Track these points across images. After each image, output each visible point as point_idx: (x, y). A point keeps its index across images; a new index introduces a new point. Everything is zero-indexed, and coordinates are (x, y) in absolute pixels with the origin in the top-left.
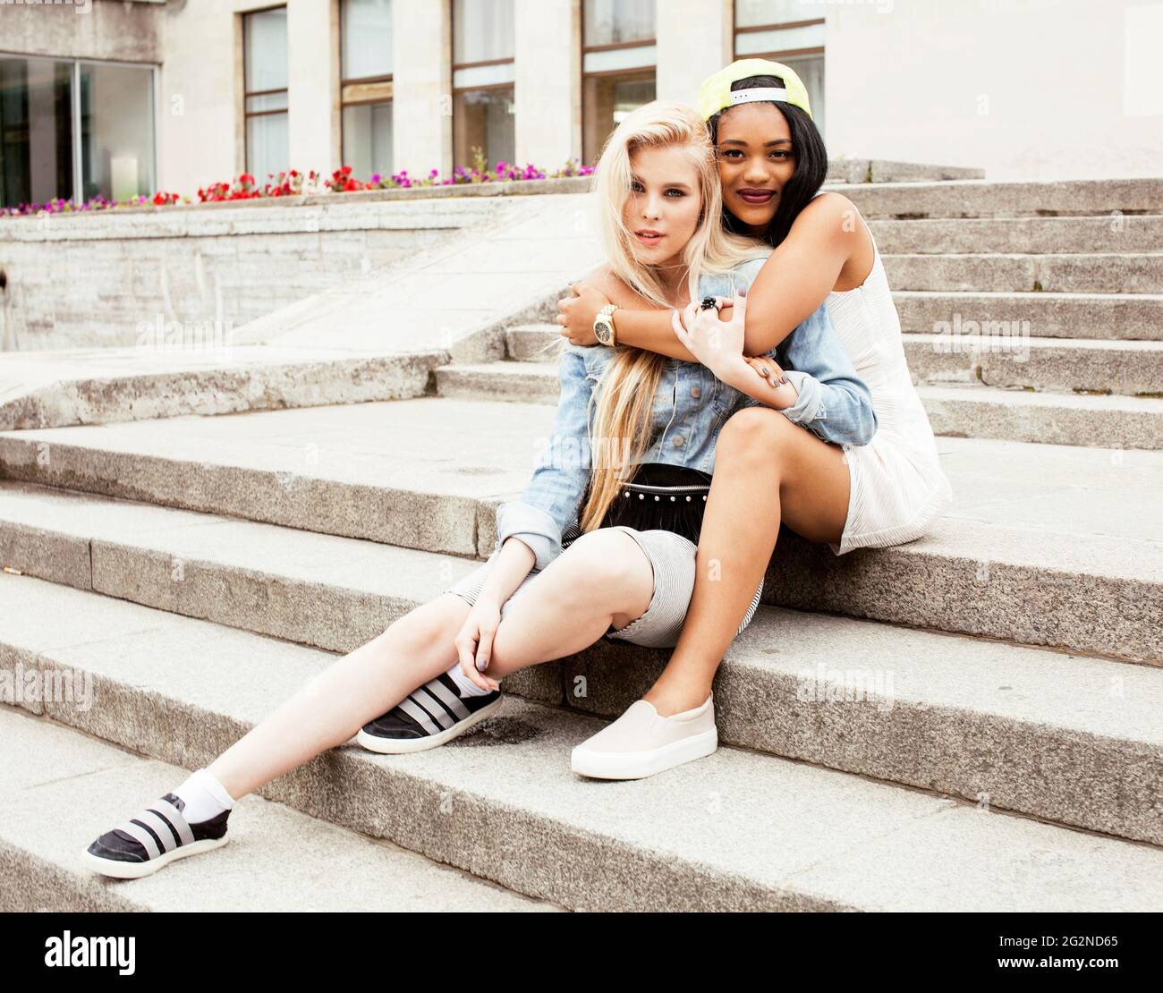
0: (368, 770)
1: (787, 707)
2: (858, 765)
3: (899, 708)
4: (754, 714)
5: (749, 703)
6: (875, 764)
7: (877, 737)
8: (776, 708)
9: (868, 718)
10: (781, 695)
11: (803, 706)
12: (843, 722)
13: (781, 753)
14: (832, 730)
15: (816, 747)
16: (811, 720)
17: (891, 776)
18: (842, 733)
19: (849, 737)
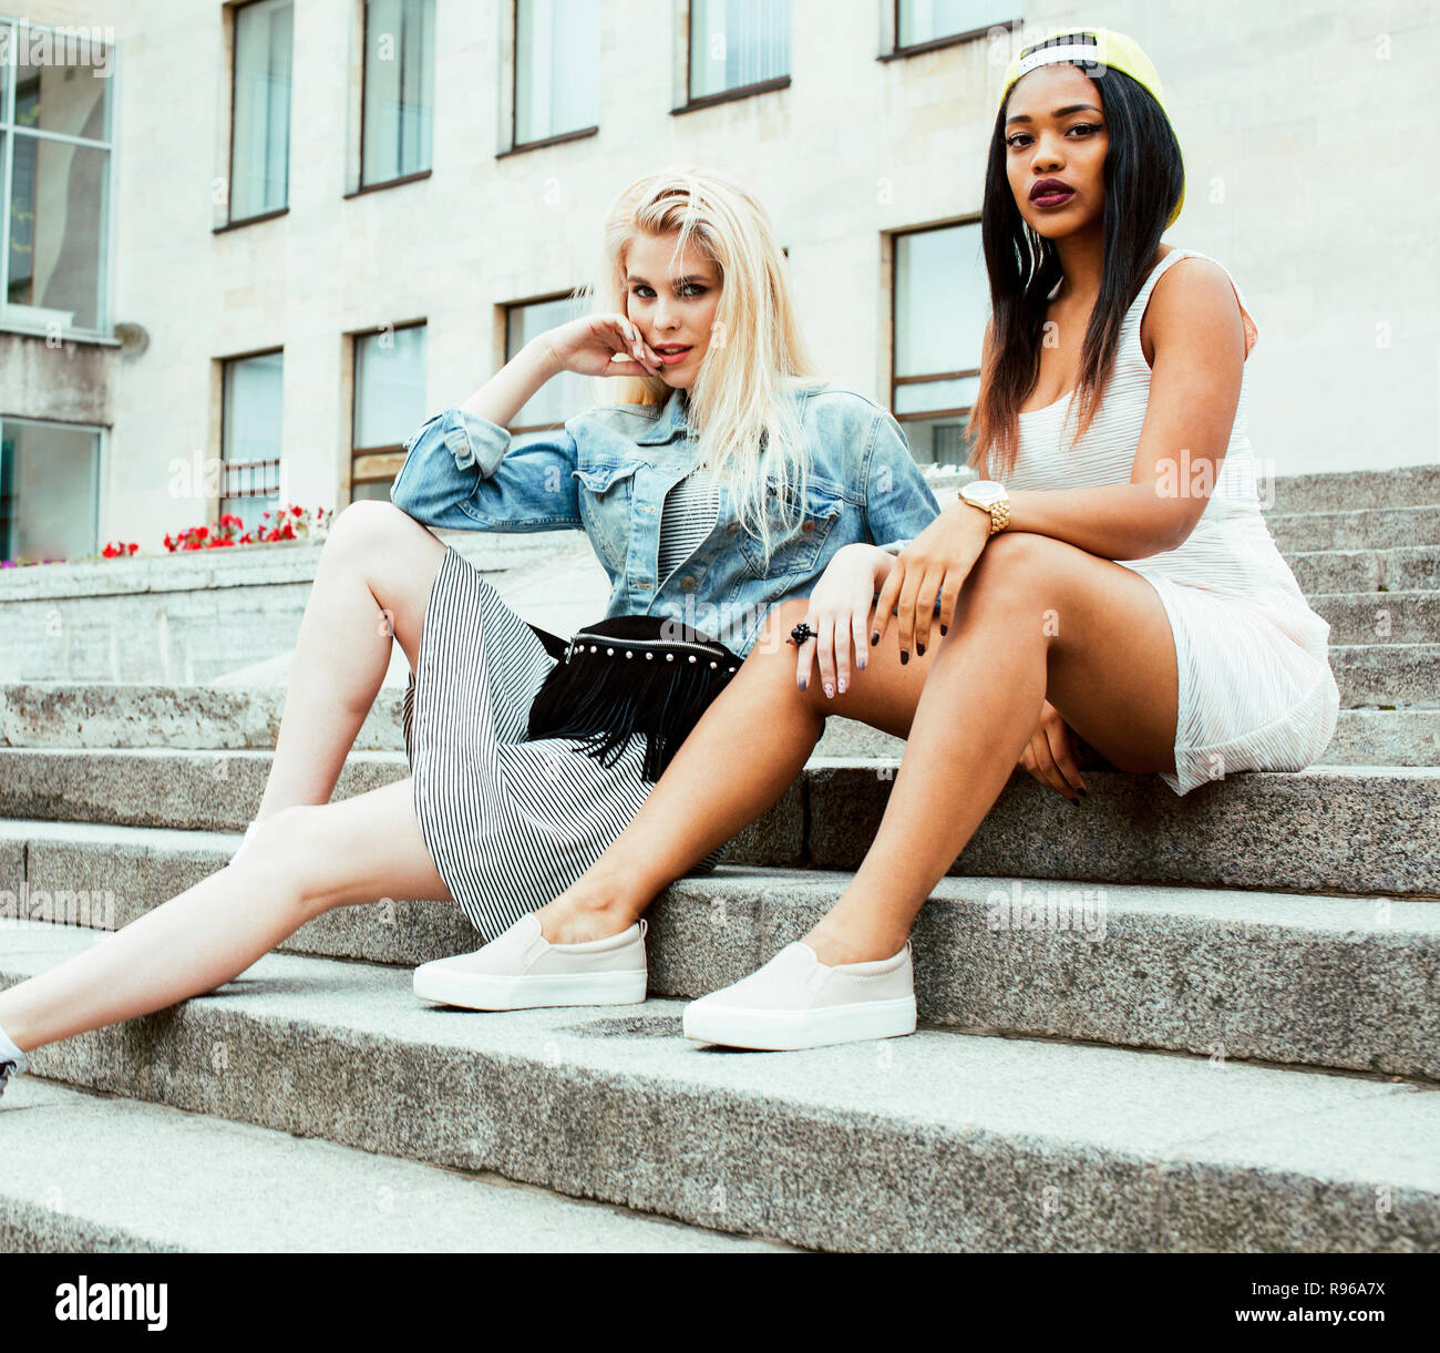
0: (463, 1062)
1: (1127, 963)
2: (1246, 1045)
3: (1316, 945)
4: (1072, 982)
5: (1064, 965)
6: (1275, 1040)
7: (1278, 996)
8: (1108, 968)
9: (1262, 966)
10: (1117, 946)
11: (1153, 960)
12: (1221, 977)
13: (1117, 1039)
14: (1203, 992)
15: (1176, 1024)
16: (1166, 980)
17: (1303, 1057)
18: (1220, 996)
19: (1232, 1001)
